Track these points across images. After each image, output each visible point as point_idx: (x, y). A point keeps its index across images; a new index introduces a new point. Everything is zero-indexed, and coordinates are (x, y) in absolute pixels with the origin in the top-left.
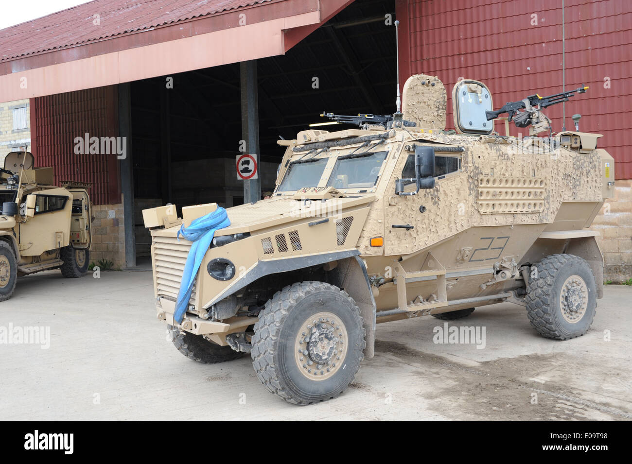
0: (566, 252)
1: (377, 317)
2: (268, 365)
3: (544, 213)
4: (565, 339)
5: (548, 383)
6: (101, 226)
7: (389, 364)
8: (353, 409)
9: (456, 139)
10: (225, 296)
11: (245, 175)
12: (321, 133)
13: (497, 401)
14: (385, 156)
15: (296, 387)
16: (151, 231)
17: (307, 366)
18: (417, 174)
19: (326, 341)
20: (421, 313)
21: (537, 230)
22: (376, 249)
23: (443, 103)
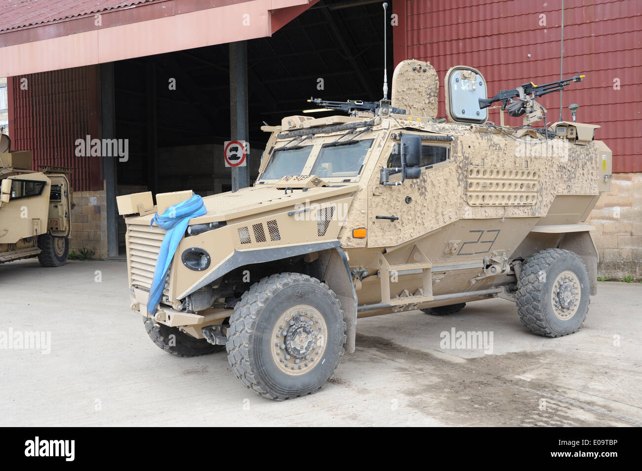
0: (560, 247)
1: (358, 311)
2: (243, 358)
3: (537, 206)
4: (556, 337)
5: (533, 381)
6: (81, 213)
7: (372, 360)
8: (330, 406)
9: (446, 128)
10: (200, 287)
11: (233, 162)
12: (306, 119)
13: (479, 399)
14: (370, 144)
15: (272, 382)
16: (126, 219)
17: (284, 360)
18: (403, 163)
19: (304, 335)
20: (406, 308)
21: (529, 224)
22: (358, 241)
23: (434, 90)
